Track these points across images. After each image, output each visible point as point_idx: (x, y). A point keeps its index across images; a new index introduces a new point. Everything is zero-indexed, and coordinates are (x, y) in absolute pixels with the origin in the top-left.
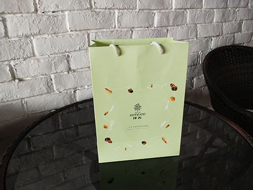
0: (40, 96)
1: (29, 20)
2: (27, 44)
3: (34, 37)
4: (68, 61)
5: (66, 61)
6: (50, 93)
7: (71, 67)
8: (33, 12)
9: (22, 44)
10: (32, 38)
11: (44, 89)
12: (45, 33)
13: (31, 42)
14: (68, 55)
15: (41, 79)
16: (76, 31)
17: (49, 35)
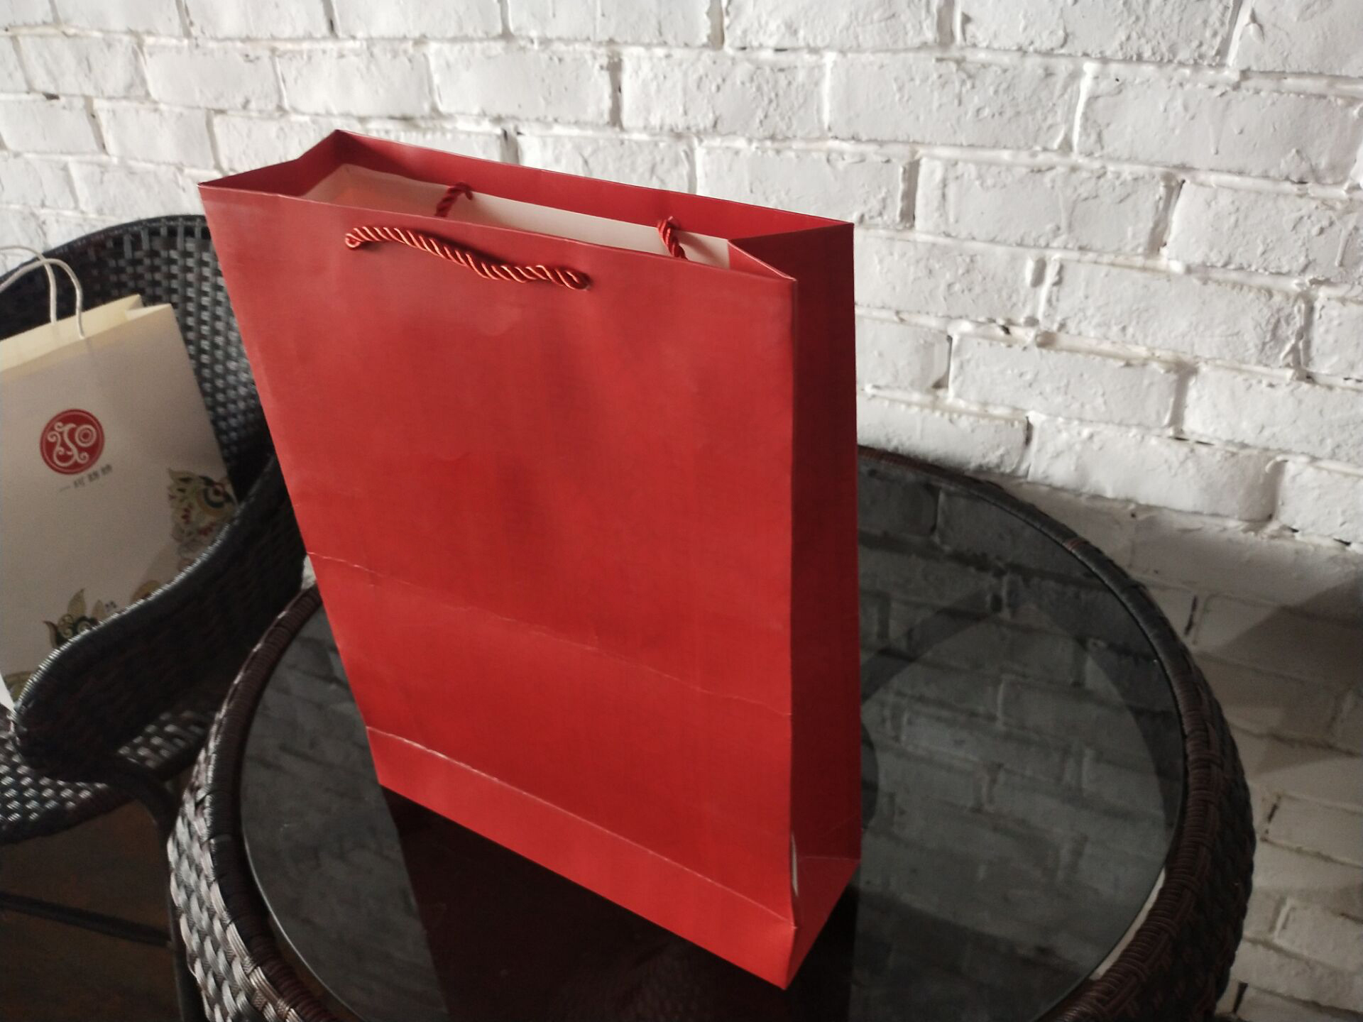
1: (685, 74)
2: (676, 162)
3: (701, 141)
8: (705, 46)
9: (658, 159)
10: (696, 142)
12: (734, 133)
13: (690, 155)
16: (855, 139)
17: (750, 141)
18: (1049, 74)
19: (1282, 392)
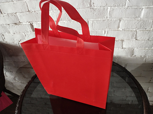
18: (104, 9)
19: (134, 41)
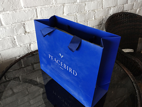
0: (9, 49)
4: (24, 27)
5: (23, 27)
6: (14, 47)
7: (27, 31)
11: (11, 45)
14: (24, 23)
15: (8, 39)
16: (28, 7)
17: (10, 11)
